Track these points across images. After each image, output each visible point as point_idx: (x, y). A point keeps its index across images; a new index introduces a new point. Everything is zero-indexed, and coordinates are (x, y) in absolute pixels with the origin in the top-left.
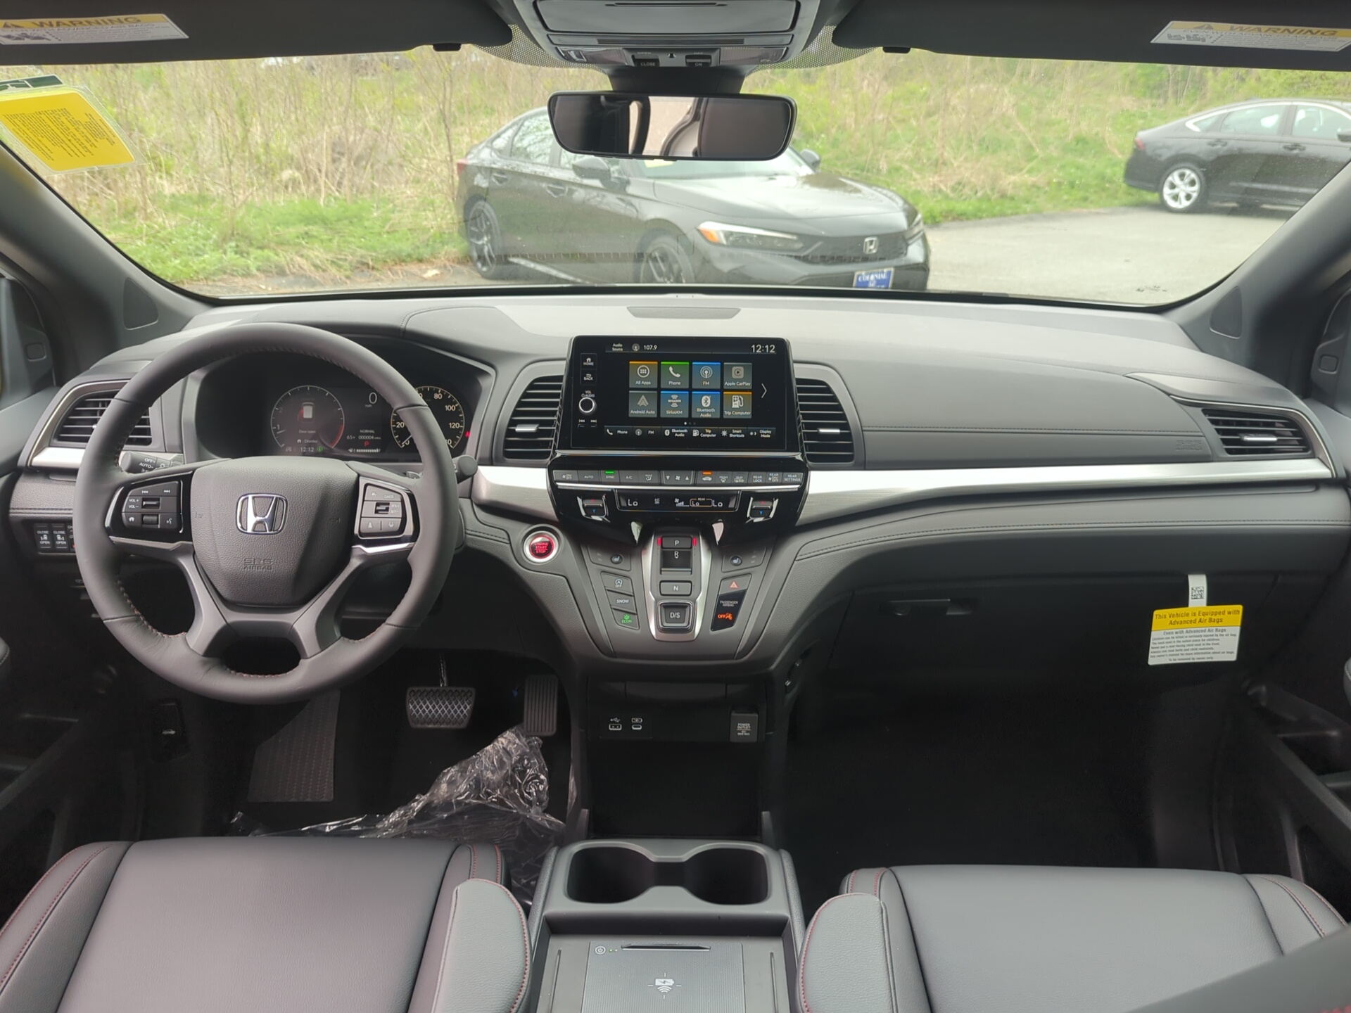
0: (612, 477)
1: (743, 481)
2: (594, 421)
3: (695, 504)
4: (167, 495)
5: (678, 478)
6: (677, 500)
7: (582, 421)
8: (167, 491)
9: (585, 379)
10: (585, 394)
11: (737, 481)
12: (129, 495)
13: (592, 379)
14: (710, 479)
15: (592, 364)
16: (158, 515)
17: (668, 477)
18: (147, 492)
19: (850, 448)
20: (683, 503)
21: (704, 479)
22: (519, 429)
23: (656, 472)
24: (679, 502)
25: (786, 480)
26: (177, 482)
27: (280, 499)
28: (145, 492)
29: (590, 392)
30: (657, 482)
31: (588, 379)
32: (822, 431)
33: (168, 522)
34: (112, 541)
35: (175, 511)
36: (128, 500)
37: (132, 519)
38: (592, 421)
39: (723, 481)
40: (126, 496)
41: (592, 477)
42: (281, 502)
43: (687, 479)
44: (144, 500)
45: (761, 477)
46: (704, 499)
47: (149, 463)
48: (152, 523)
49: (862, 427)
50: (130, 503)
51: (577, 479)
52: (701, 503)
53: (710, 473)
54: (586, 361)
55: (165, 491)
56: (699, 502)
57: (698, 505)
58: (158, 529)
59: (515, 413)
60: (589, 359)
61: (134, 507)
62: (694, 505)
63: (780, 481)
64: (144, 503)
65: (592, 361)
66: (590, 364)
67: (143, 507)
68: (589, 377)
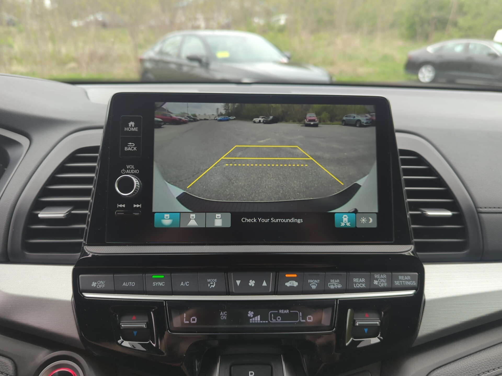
0: (161, 284)
1: (340, 286)
2: (138, 206)
3: (275, 318)
5: (252, 283)
6: (251, 314)
7: (121, 206)
9: (126, 149)
10: (126, 169)
11: (332, 287)
13: (135, 149)
14: (295, 284)
15: (136, 129)
17: (238, 282)
19: (462, 233)
20: (259, 316)
21: (288, 284)
22: (42, 215)
23: (222, 274)
24: (254, 316)
25: (397, 283)
29: (133, 167)
30: (224, 290)
31: (129, 149)
32: (431, 213)
38: (135, 206)
39: (314, 287)
41: (133, 284)
43: (265, 284)
45: (363, 280)
46: (288, 311)
49: (476, 207)
51: (112, 288)
52: (284, 317)
53: (295, 276)
54: (128, 126)
56: (281, 315)
57: (279, 320)
59: (44, 192)
60: (132, 124)
62: (274, 321)
63: (390, 286)
65: (135, 126)
66: (133, 129)
68: (131, 147)
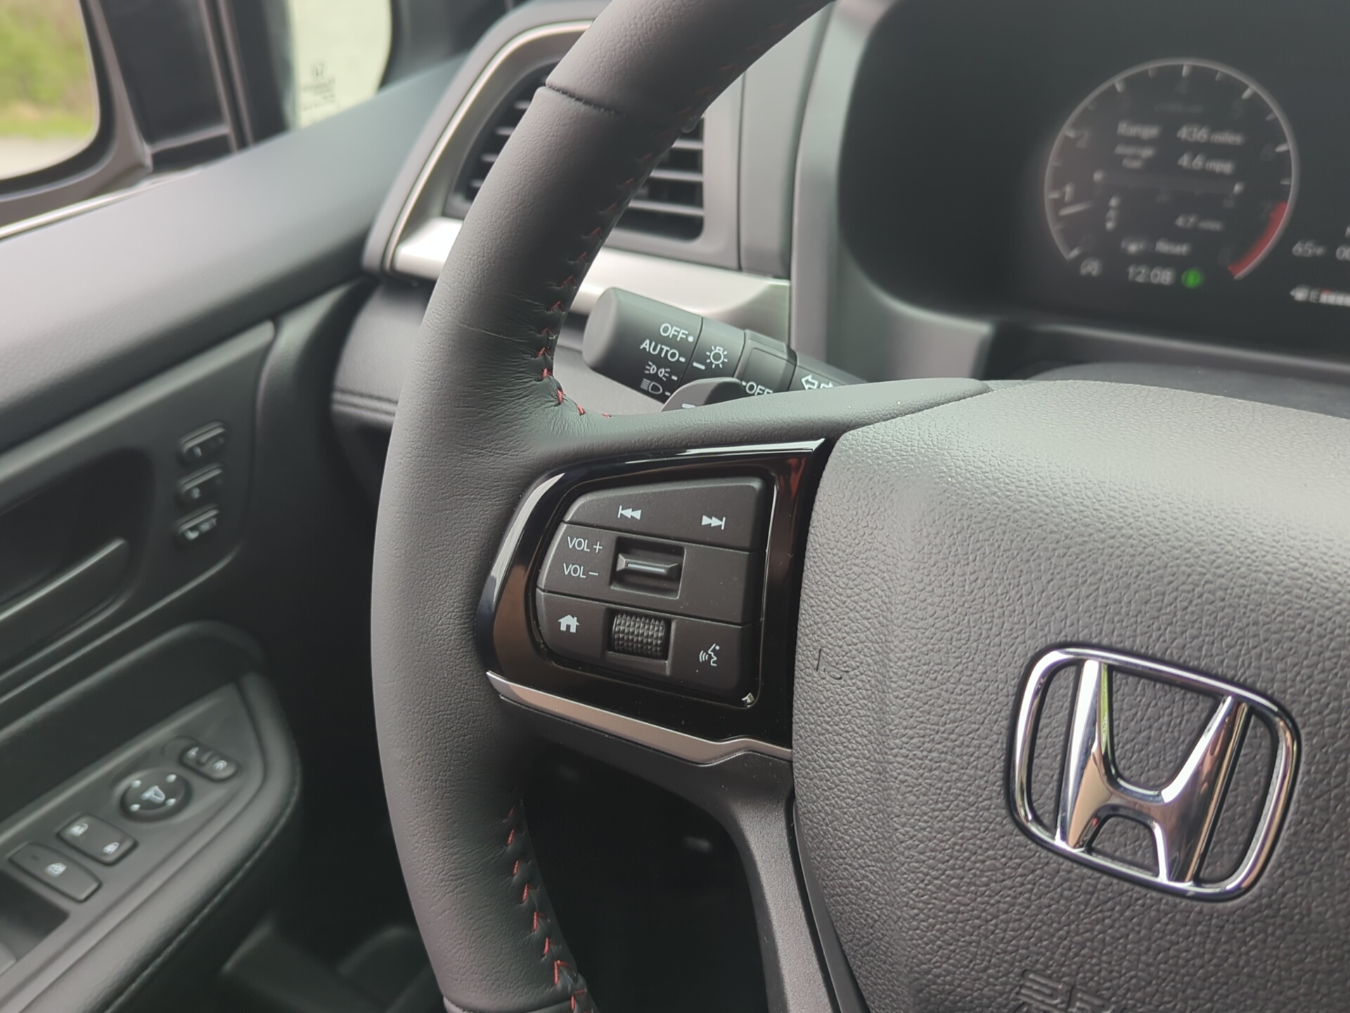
4: (711, 539)
8: (715, 522)
12: (568, 517)
16: (668, 623)
18: (637, 514)
26: (756, 484)
27: (1254, 709)
28: (628, 513)
33: (703, 657)
34: (495, 693)
35: (737, 614)
36: (564, 539)
37: (569, 623)
40: (560, 520)
42: (1257, 730)
44: (623, 546)
47: (671, 342)
48: (642, 650)
50: (567, 555)
55: (706, 520)
58: (665, 677)
61: (580, 571)
64: (623, 562)
67: (618, 577)
